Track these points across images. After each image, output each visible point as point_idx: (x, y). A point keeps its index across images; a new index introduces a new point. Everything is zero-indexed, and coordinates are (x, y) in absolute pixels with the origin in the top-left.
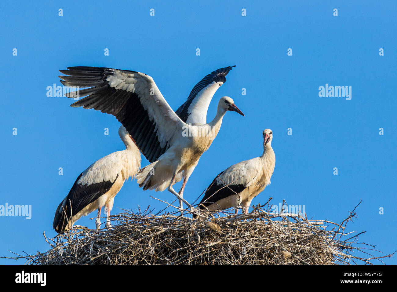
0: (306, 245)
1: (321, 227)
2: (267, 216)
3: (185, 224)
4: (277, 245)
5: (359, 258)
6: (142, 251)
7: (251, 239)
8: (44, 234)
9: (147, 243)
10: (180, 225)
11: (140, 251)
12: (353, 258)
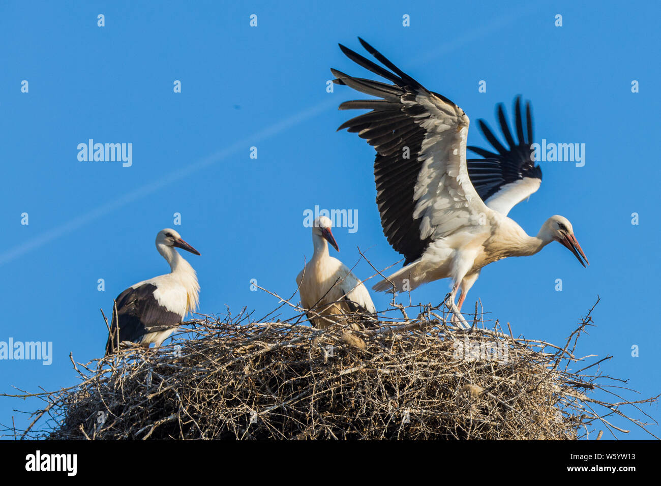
0: (509, 378)
1: (536, 346)
2: (444, 324)
3: (306, 336)
4: (460, 375)
5: (599, 403)
6: (233, 383)
7: (417, 363)
8: (72, 357)
9: (242, 370)
10: (296, 339)
11: (230, 383)
12: (589, 401)
